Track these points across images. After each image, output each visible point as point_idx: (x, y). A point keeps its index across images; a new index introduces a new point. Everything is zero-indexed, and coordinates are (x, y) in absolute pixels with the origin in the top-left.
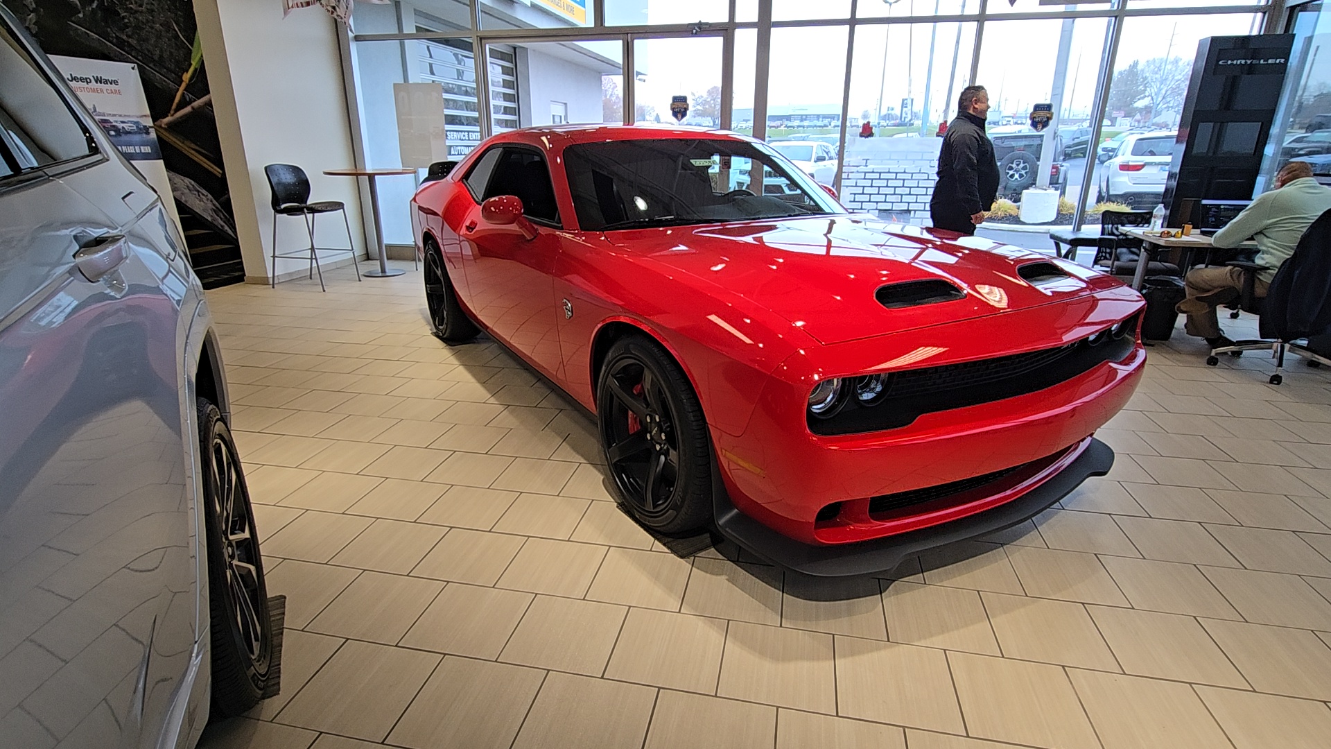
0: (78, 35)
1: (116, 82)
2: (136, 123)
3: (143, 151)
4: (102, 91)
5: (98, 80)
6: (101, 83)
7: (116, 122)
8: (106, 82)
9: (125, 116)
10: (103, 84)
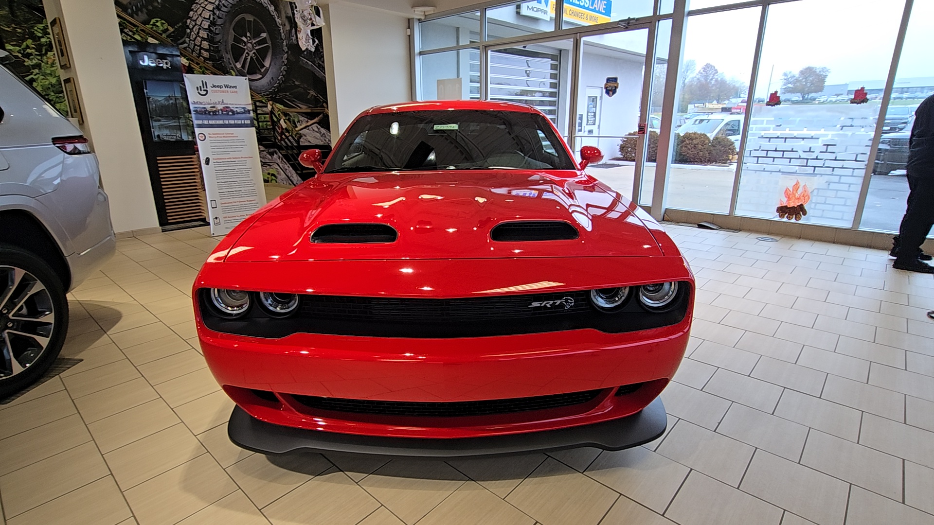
0: (303, 63)
1: (235, 87)
2: (244, 108)
3: (246, 123)
4: (228, 92)
5: (226, 86)
6: (228, 88)
7: (233, 107)
8: (231, 87)
9: (239, 104)
10: (229, 89)
